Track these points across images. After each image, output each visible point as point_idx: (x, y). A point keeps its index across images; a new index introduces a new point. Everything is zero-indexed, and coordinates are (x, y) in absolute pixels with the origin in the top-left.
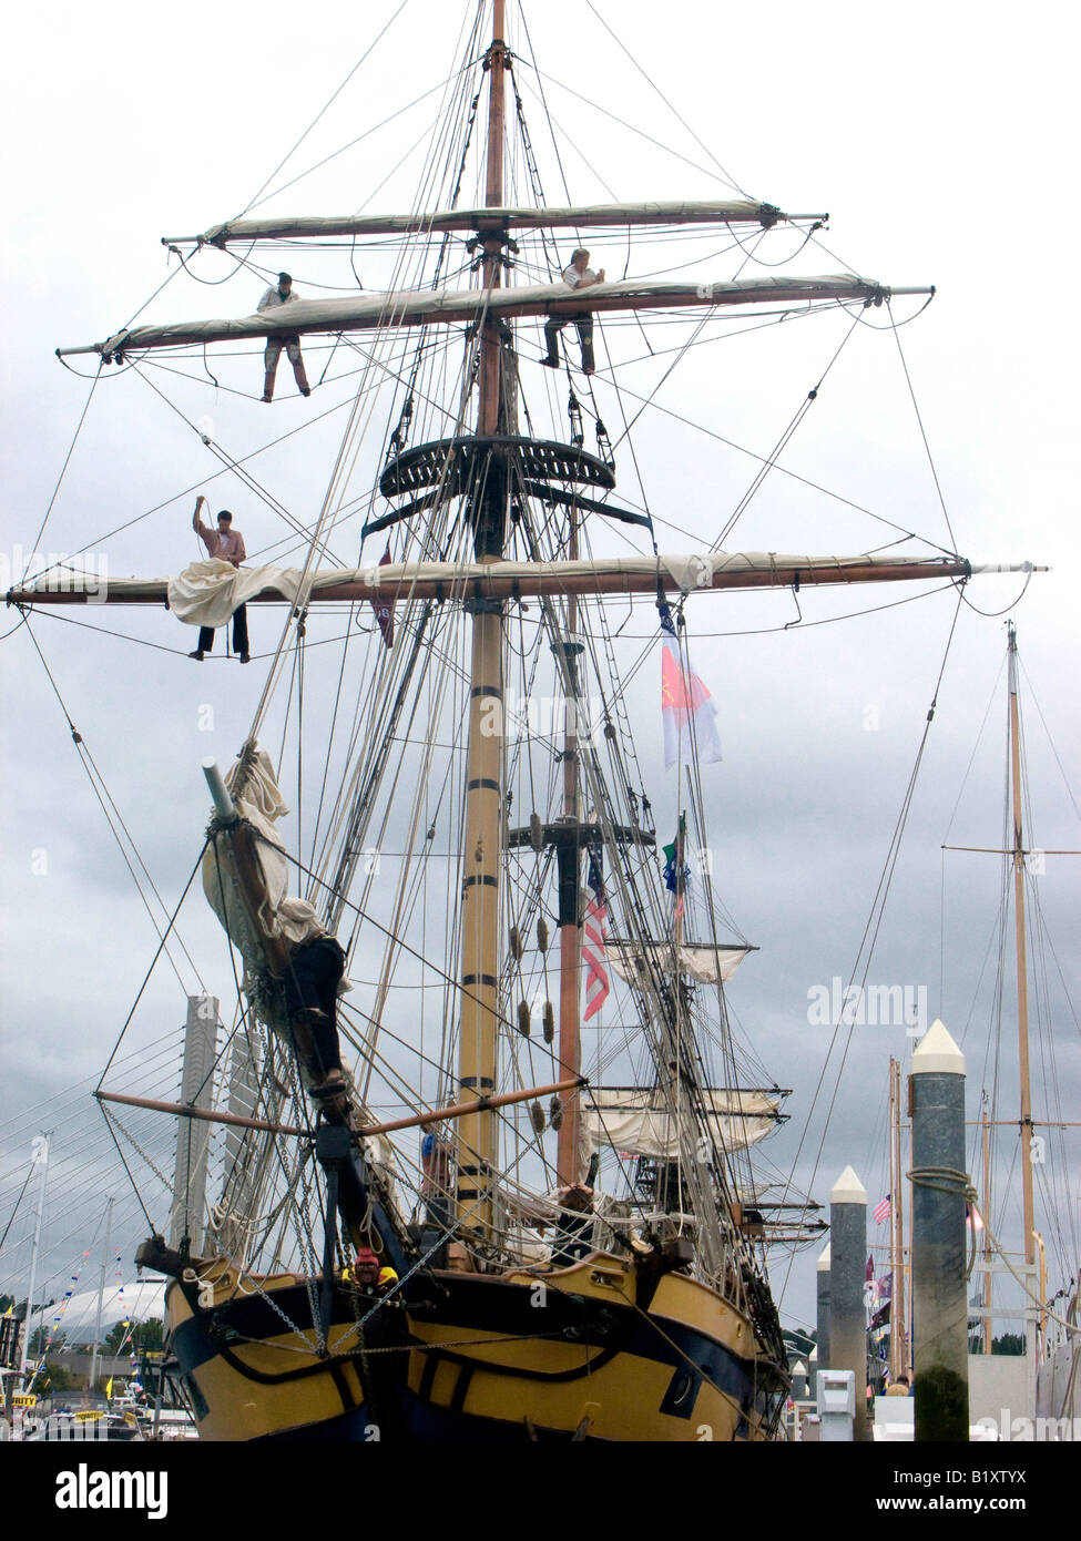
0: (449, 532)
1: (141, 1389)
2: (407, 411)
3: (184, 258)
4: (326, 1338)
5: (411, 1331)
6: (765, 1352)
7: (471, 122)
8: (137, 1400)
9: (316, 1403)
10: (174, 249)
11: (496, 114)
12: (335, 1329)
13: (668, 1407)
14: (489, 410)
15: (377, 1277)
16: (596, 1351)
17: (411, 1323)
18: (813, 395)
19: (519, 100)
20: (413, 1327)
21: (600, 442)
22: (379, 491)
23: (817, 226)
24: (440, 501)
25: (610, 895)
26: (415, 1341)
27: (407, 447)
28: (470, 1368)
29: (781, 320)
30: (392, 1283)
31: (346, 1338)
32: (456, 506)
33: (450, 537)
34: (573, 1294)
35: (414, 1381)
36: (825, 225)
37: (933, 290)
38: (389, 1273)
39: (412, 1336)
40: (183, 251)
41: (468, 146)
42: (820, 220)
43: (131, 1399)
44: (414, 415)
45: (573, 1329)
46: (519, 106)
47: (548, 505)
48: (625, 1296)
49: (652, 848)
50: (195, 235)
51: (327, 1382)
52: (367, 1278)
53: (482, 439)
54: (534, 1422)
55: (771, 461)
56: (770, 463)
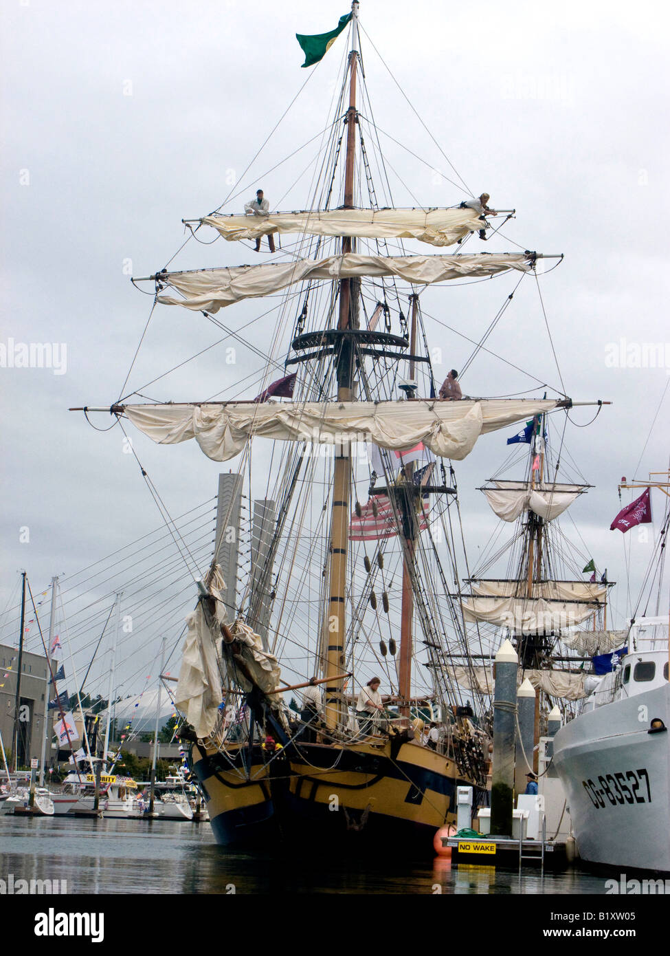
0: (325, 374)
1: (188, 771)
2: (305, 311)
3: (194, 231)
4: (249, 775)
5: (292, 769)
6: (462, 775)
7: (338, 152)
8: (186, 779)
9: (253, 797)
10: (188, 225)
11: (350, 149)
12: (254, 768)
13: (409, 799)
14: (344, 314)
15: (274, 747)
16: (373, 777)
17: (292, 765)
18: (511, 297)
19: (362, 139)
20: (293, 767)
21: (401, 324)
22: (292, 349)
23: (509, 217)
24: (322, 355)
25: (431, 522)
26: (295, 773)
27: (304, 332)
28: (317, 783)
29: (491, 278)
30: (280, 749)
31: (260, 772)
32: (329, 359)
33: (325, 376)
34: (361, 753)
35: (292, 789)
36: (513, 215)
37: (562, 256)
38: (279, 746)
39: (293, 771)
40: (192, 226)
41: (336, 165)
42: (510, 213)
43: (181, 778)
44: (308, 313)
45: (360, 768)
46: (362, 143)
47: (374, 358)
48: (386, 753)
49: (455, 495)
50: (198, 219)
51: (257, 789)
52: (270, 748)
53: (341, 331)
54: (346, 805)
55: (480, 345)
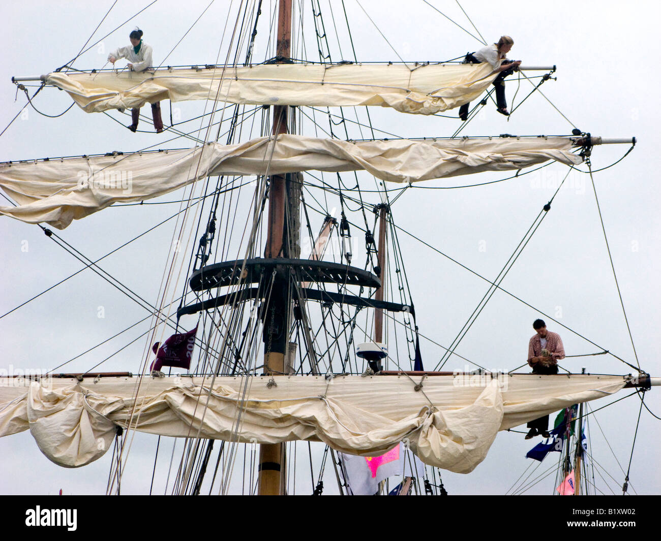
0: (244, 330)
2: (211, 228)
10: (21, 87)
14: (275, 232)
18: (547, 207)
22: (190, 289)
23: (547, 77)
24: (237, 300)
27: (210, 262)
29: (517, 176)
32: (250, 307)
33: (244, 334)
36: (553, 76)
37: (634, 141)
42: (548, 72)
44: (217, 231)
50: (39, 76)
53: (270, 261)
55: (496, 284)
56: (495, 285)
